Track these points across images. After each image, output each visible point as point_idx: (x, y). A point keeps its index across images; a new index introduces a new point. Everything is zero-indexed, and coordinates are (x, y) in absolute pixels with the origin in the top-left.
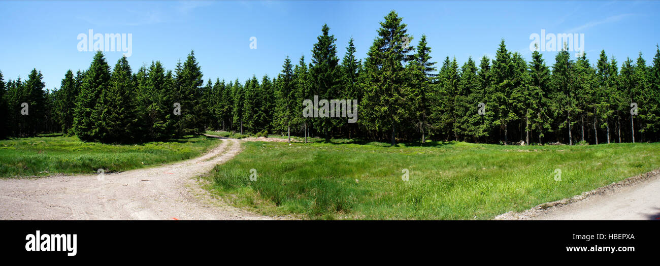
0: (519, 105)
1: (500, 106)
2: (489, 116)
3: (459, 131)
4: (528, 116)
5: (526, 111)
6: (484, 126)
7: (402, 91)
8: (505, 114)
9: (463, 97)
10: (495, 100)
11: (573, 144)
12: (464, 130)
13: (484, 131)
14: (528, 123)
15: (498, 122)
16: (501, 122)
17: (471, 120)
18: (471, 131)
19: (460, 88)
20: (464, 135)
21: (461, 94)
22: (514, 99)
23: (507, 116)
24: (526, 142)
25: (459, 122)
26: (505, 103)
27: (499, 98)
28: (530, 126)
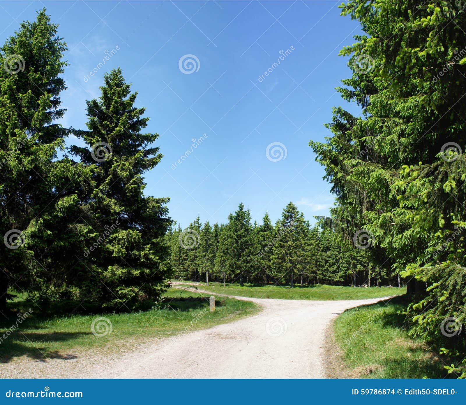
0: (364, 260)
1: (352, 260)
2: (344, 267)
3: (322, 276)
4: (370, 267)
5: (368, 264)
6: (340, 274)
7: (299, 253)
8: (355, 266)
9: (323, 254)
10: (348, 257)
11: (401, 287)
12: (325, 276)
13: (340, 277)
14: (370, 272)
15: (350, 272)
16: (352, 272)
17: (331, 269)
18: (330, 277)
19: (321, 246)
20: (325, 280)
21: (322, 251)
22: (361, 256)
23: (356, 268)
24: (368, 286)
25: (322, 271)
26: (354, 258)
27: (351, 256)
28: (371, 274)
